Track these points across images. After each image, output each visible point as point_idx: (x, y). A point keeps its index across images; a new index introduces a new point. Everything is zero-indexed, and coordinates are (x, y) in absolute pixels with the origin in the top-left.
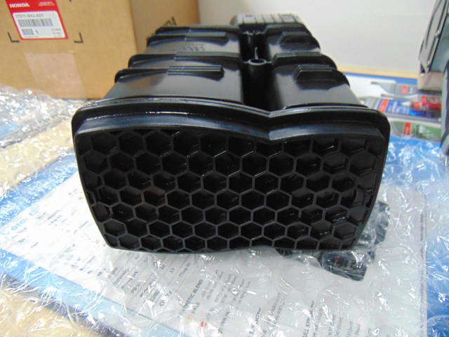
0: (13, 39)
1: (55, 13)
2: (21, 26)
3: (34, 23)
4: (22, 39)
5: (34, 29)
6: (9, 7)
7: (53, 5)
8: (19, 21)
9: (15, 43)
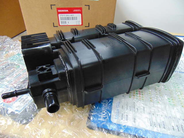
0: (55, 26)
1: (80, 15)
2: (61, 20)
3: (68, 19)
4: (60, 25)
5: (67, 21)
6: (57, 11)
7: (80, 11)
8: (61, 18)
9: (55, 27)
